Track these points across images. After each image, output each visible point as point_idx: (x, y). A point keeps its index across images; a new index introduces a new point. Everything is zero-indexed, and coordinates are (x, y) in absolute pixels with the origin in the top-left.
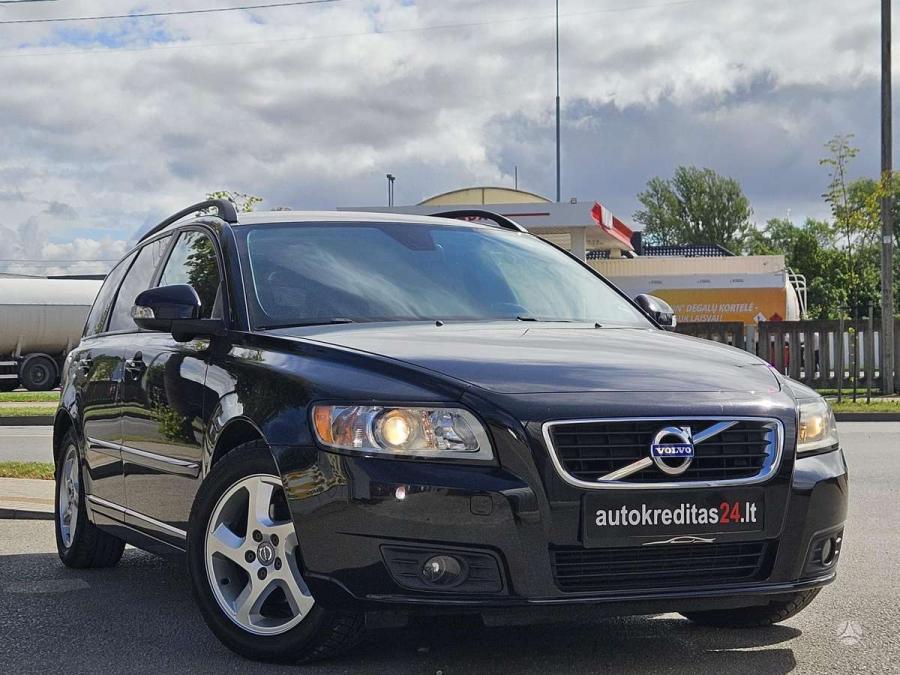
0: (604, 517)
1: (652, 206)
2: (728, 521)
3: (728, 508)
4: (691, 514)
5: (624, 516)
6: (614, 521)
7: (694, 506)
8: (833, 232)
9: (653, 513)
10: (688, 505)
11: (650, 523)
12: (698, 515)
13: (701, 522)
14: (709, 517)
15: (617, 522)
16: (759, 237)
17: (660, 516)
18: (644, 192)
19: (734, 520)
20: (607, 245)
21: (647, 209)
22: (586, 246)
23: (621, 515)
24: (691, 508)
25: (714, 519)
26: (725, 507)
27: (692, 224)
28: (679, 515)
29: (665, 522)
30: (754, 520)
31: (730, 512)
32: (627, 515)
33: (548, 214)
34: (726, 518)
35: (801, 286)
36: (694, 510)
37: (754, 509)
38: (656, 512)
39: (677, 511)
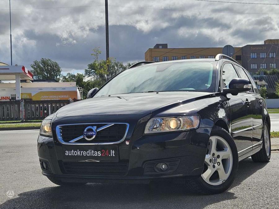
0: (67, 153)
1: (34, 68)
2: (104, 155)
3: (104, 151)
4: (92, 153)
5: (73, 153)
6: (70, 154)
7: (93, 151)
8: (84, 76)
9: (80, 152)
10: (91, 150)
11: (80, 155)
12: (94, 153)
13: (95, 155)
14: (98, 154)
15: (71, 155)
16: (64, 77)
17: (83, 153)
18: (33, 64)
19: (107, 155)
20: (26, 78)
21: (33, 69)
22: (20, 79)
23: (72, 152)
24: (92, 151)
25: (99, 155)
26: (103, 151)
27: (46, 74)
28: (88, 153)
29: (84, 155)
30: (114, 156)
31: (105, 153)
32: (74, 152)
33: (9, 69)
34: (104, 154)
35: (81, 90)
36: (93, 152)
37: (113, 152)
38: (82, 152)
39: (88, 152)
